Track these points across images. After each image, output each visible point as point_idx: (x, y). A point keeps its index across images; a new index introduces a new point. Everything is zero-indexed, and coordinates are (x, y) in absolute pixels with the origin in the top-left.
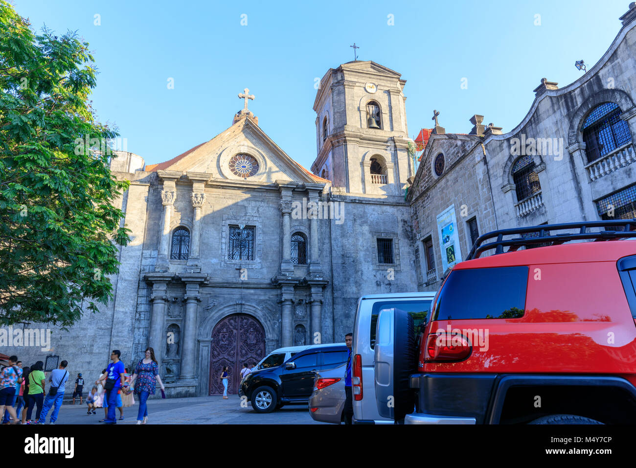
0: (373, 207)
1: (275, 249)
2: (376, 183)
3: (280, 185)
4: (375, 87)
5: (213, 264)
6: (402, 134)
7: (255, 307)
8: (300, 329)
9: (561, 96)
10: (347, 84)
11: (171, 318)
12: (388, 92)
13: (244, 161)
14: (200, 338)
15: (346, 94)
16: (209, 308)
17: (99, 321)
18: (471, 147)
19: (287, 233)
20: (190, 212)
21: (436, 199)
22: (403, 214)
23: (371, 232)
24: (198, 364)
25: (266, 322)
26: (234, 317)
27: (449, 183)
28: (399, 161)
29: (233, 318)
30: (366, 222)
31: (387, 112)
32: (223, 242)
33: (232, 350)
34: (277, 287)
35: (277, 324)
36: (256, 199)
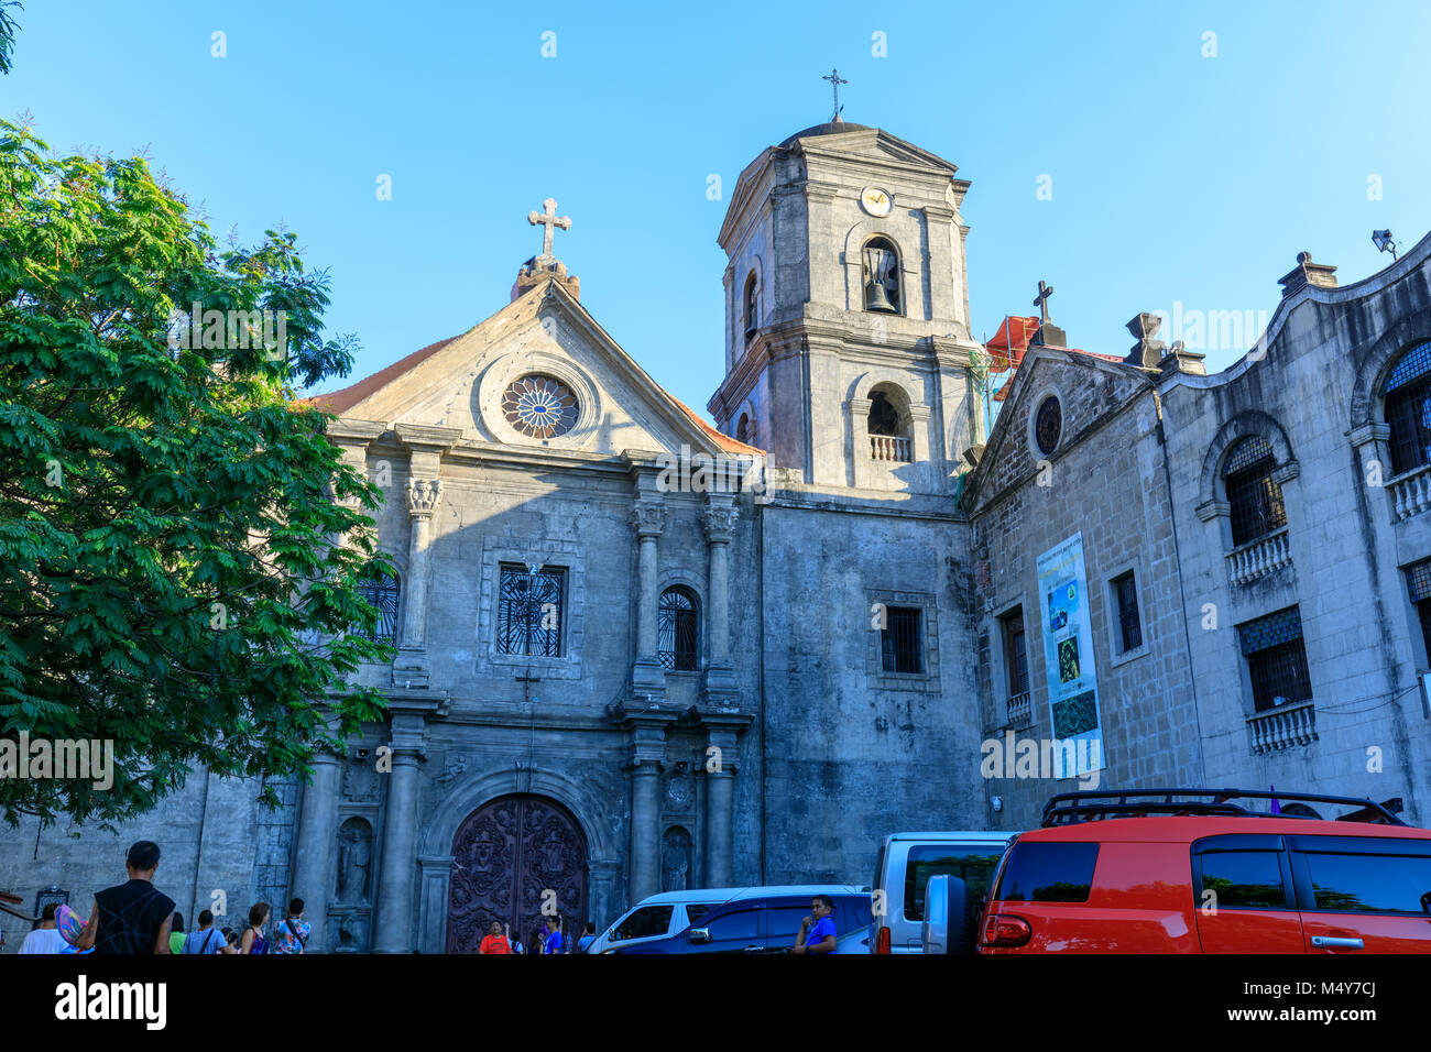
0: (872, 523)
1: (617, 628)
2: (881, 457)
3: (635, 463)
4: (886, 199)
5: (458, 665)
6: (954, 330)
7: (563, 779)
8: (678, 839)
9: (1339, 305)
10: (814, 190)
11: (351, 800)
12: (922, 215)
13: (541, 395)
14: (424, 856)
15: (811, 217)
16: (449, 777)
17: (168, 806)
18: (1127, 394)
19: (650, 588)
20: (402, 527)
21: (1038, 514)
22: (950, 545)
23: (865, 589)
24: (417, 920)
25: (591, 817)
26: (510, 802)
27: (1072, 477)
28: (944, 402)
29: (506, 805)
30: (852, 563)
31: (918, 268)
32: (483, 607)
33: (502, 887)
34: (622, 728)
35: (620, 825)
36: (570, 496)
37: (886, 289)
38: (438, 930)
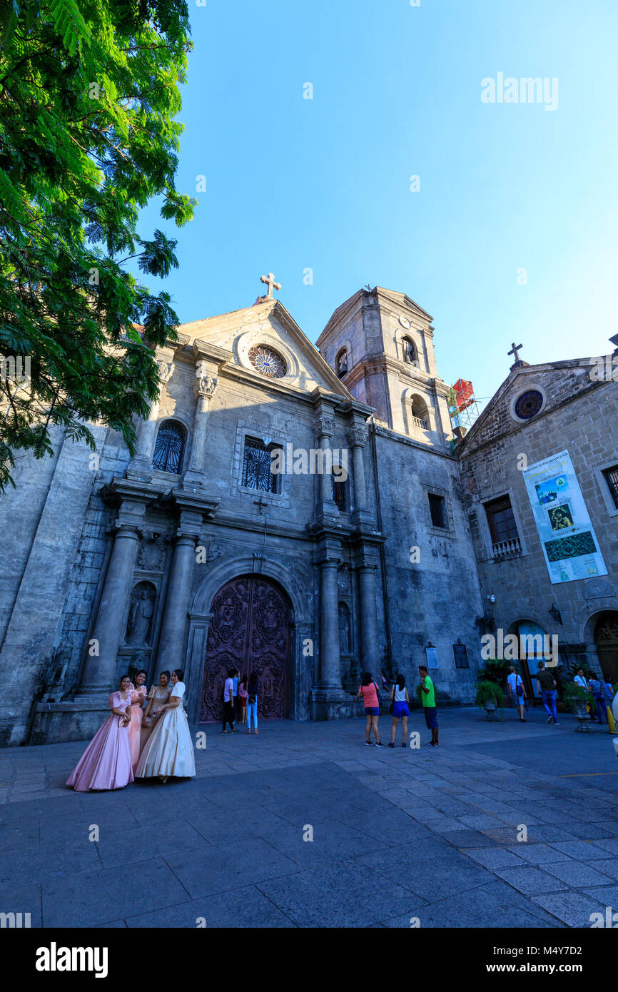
1: (309, 484)
2: (419, 426)
3: (321, 395)
4: (409, 322)
5: (221, 490)
7: (280, 567)
8: (343, 610)
10: (382, 310)
11: (143, 569)
12: (422, 333)
13: (268, 357)
14: (192, 612)
15: (382, 320)
16: (212, 558)
20: (191, 403)
21: (521, 448)
23: (421, 484)
24: (184, 660)
25: (295, 592)
26: (245, 580)
27: (554, 424)
28: (440, 408)
29: (243, 581)
30: (415, 470)
31: (422, 351)
32: (236, 458)
33: (239, 637)
34: (314, 539)
35: (312, 599)
36: (284, 409)
37: (411, 354)
38: (199, 668)
